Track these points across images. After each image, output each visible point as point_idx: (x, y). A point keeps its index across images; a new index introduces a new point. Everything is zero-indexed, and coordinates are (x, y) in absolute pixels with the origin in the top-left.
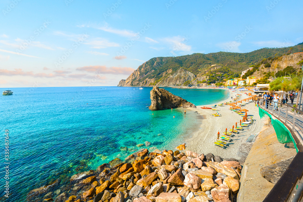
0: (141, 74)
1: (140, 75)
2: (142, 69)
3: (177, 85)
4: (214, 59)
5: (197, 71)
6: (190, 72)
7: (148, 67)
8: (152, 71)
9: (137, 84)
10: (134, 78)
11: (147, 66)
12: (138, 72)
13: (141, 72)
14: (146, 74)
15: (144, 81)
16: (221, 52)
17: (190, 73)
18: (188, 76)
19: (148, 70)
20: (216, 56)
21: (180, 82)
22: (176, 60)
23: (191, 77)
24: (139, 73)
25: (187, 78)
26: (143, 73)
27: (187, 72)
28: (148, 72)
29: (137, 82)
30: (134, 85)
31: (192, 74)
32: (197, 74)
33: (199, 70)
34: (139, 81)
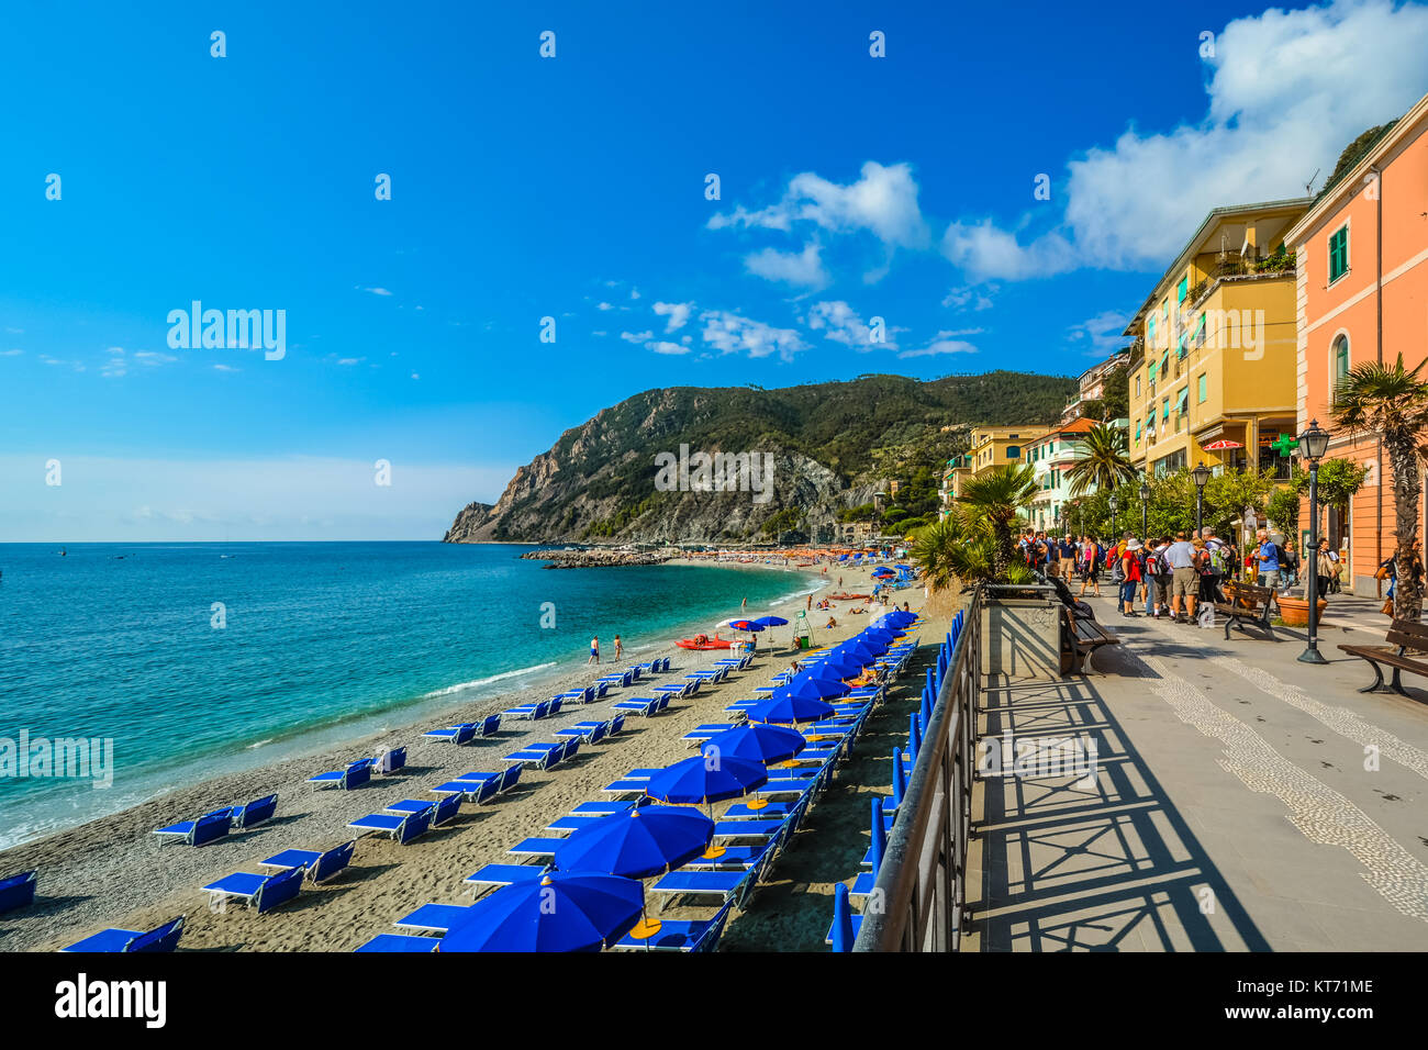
0: (566, 474)
1: (557, 478)
2: (575, 449)
3: (728, 535)
4: (968, 407)
5: (862, 458)
6: (813, 462)
7: (612, 434)
8: (626, 455)
9: (533, 526)
10: (524, 495)
11: (605, 432)
12: (553, 463)
13: (567, 460)
14: (587, 476)
15: (566, 512)
16: (1002, 374)
17: (815, 468)
18: (801, 483)
19: (609, 451)
20: (978, 389)
21: (746, 515)
22: (762, 403)
23: (819, 488)
24: (555, 469)
25: (791, 494)
26: (576, 469)
27: (799, 460)
28: (602, 463)
29: (534, 518)
30: (511, 532)
31: (826, 471)
32: (861, 471)
33: (873, 451)
34: (547, 509)
